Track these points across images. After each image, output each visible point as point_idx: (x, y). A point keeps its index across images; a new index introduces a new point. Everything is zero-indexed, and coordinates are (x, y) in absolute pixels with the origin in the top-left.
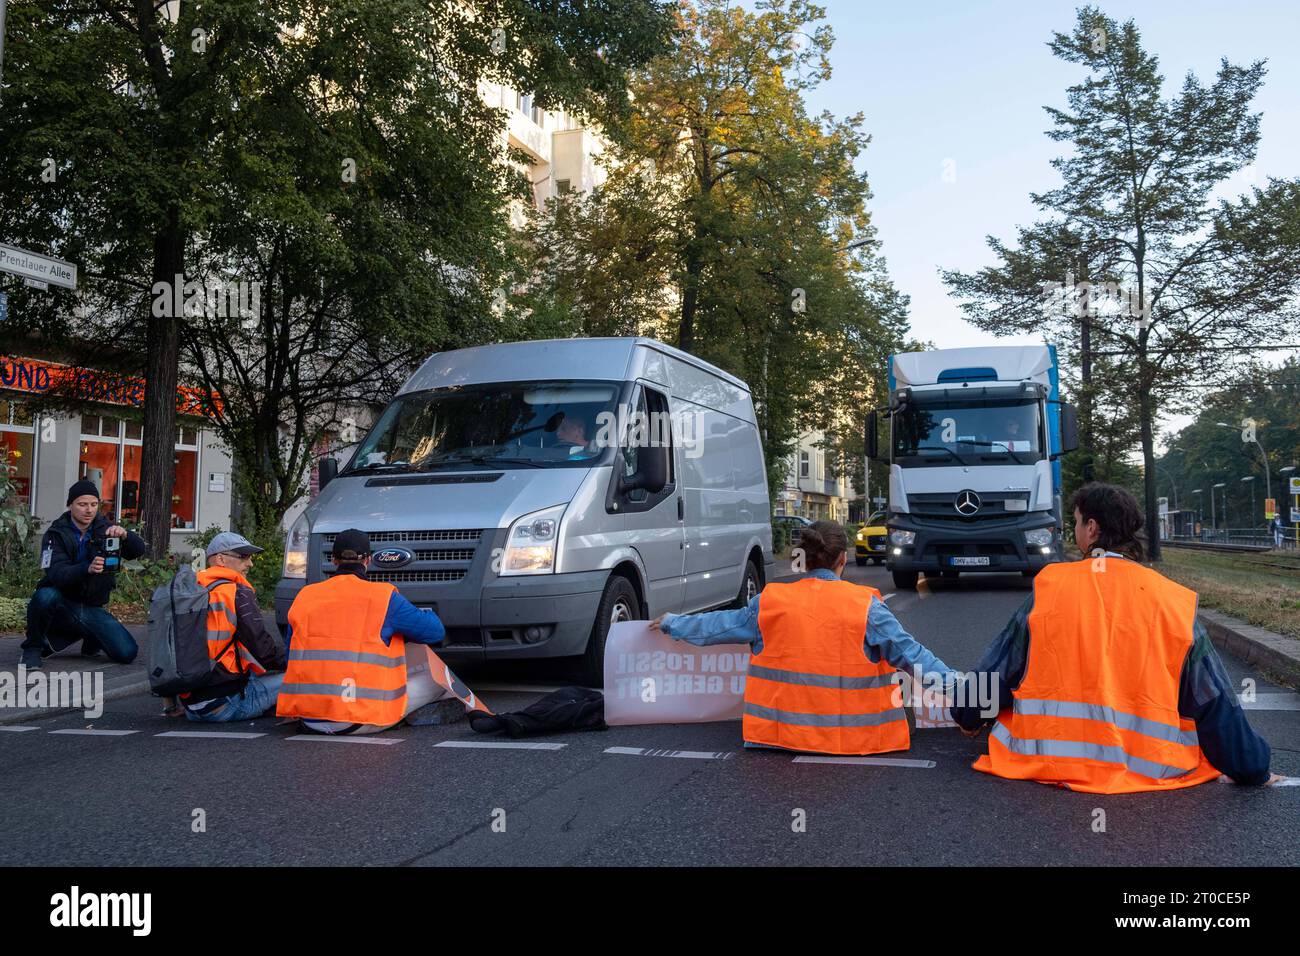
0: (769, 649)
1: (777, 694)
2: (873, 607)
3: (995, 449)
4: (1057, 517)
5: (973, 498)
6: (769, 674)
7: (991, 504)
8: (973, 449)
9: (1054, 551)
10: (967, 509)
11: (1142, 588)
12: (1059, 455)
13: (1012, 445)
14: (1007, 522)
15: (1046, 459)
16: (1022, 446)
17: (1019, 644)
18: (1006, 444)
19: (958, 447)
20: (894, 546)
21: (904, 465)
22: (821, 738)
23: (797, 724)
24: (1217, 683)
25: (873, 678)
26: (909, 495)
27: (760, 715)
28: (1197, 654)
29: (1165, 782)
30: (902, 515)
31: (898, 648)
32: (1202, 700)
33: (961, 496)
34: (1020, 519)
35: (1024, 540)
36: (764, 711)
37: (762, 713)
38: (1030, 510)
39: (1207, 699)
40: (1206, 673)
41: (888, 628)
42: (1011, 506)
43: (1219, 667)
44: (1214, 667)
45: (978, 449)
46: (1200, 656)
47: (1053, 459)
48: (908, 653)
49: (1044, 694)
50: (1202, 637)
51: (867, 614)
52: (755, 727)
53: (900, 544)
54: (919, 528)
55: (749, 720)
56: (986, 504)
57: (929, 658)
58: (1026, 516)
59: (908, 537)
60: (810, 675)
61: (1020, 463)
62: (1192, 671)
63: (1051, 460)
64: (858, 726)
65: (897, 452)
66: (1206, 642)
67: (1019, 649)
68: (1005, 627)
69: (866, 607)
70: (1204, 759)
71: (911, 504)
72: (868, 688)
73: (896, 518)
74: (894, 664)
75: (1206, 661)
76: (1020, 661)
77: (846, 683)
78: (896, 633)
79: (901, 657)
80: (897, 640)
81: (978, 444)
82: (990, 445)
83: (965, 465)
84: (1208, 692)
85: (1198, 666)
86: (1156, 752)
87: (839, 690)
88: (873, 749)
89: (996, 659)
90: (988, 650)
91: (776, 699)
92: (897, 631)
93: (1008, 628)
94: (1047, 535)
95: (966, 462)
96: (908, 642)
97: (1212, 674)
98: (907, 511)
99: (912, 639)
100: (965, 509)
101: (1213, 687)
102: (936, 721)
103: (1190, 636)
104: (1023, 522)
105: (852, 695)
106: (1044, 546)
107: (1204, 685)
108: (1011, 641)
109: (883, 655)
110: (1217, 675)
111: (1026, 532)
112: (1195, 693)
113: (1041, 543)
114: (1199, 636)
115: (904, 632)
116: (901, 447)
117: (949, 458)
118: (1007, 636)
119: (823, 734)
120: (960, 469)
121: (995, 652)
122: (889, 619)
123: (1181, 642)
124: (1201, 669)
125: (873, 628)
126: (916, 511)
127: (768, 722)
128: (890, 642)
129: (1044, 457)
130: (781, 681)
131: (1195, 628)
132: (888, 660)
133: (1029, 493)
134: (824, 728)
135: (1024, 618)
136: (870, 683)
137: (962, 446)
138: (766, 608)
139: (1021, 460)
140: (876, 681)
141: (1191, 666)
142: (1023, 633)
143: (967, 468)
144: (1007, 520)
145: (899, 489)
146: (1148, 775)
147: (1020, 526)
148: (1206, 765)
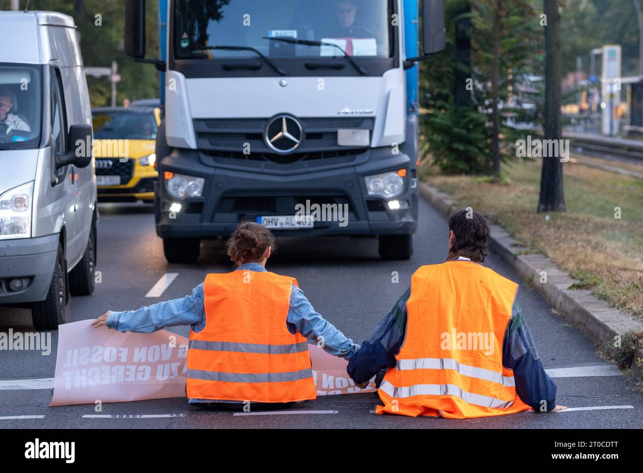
0: (210, 326)
1: (219, 360)
2: (293, 293)
3: (325, 52)
4: (411, 154)
5: (293, 128)
6: (208, 346)
7: (318, 136)
8: (294, 52)
9: (406, 206)
10: (283, 143)
11: (481, 282)
12: (416, 59)
13: (350, 46)
14: (342, 162)
15: (398, 66)
16: (365, 48)
17: (400, 322)
18: (342, 43)
19: (272, 46)
20: (172, 199)
21: (189, 73)
22: (254, 391)
23: (236, 382)
24: (526, 345)
25: (292, 345)
26: (196, 121)
27: (203, 378)
28: (514, 326)
29: (492, 410)
30: (185, 151)
31: (309, 324)
32: (516, 356)
33: (275, 124)
34: (359, 159)
35: (364, 189)
36: (207, 375)
37: (204, 375)
38: (374, 145)
39: (520, 356)
40: (520, 338)
41: (303, 309)
42: (347, 138)
43: (528, 334)
44: (525, 334)
45: (301, 51)
46: (516, 327)
47: (408, 66)
48: (316, 328)
49: (416, 356)
50: (518, 314)
51: (289, 299)
52: (198, 387)
53: (181, 195)
54: (210, 171)
55: (193, 382)
56: (310, 136)
57: (331, 331)
58: (368, 153)
59: (193, 187)
60: (247, 344)
61: (362, 74)
62: (510, 337)
63: (406, 67)
64: (281, 381)
65: (177, 52)
66: (520, 318)
67: (399, 327)
68: (390, 311)
69: (288, 291)
70: (518, 396)
71: (199, 135)
72: (289, 353)
73: (175, 155)
74: (306, 336)
75: (519, 330)
76: (400, 335)
77: (273, 349)
78: (308, 313)
79: (311, 331)
80: (308, 319)
81: (301, 42)
82: (318, 44)
83: (282, 75)
84: (520, 351)
85: (515, 333)
86: (487, 389)
87: (267, 355)
88: (292, 398)
89: (382, 334)
90: (377, 327)
91: (219, 364)
92: (309, 311)
93: (392, 312)
94: (396, 182)
95: (282, 71)
96: (317, 319)
97: (523, 339)
98: (192, 144)
99: (320, 317)
100: (279, 143)
101: (523, 348)
102: (328, 389)
103: (510, 313)
104: (363, 163)
105: (277, 358)
106: (393, 199)
107: (518, 346)
108: (394, 321)
109: (299, 329)
110: (526, 340)
111: (367, 179)
112: (512, 351)
113: (388, 194)
114: (516, 314)
115: (315, 312)
116: (184, 45)
117: (258, 64)
118: (391, 318)
119: (255, 388)
120: (274, 81)
121: (381, 329)
122: (304, 302)
123: (504, 317)
124: (516, 335)
125: (292, 309)
126: (207, 145)
127: (212, 382)
128: (303, 321)
129: (395, 65)
130: (222, 350)
131: (514, 308)
132: (302, 333)
133: (373, 119)
134: (257, 384)
135: (404, 304)
136: (290, 349)
137: (277, 45)
138: (210, 294)
139: (363, 70)
140: (294, 347)
141: (510, 333)
142: (403, 315)
143: (285, 80)
144: (340, 159)
145: (182, 111)
146: (482, 405)
147: (359, 169)
148: (519, 401)
